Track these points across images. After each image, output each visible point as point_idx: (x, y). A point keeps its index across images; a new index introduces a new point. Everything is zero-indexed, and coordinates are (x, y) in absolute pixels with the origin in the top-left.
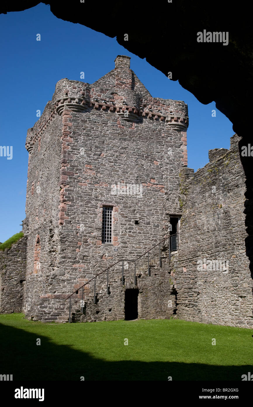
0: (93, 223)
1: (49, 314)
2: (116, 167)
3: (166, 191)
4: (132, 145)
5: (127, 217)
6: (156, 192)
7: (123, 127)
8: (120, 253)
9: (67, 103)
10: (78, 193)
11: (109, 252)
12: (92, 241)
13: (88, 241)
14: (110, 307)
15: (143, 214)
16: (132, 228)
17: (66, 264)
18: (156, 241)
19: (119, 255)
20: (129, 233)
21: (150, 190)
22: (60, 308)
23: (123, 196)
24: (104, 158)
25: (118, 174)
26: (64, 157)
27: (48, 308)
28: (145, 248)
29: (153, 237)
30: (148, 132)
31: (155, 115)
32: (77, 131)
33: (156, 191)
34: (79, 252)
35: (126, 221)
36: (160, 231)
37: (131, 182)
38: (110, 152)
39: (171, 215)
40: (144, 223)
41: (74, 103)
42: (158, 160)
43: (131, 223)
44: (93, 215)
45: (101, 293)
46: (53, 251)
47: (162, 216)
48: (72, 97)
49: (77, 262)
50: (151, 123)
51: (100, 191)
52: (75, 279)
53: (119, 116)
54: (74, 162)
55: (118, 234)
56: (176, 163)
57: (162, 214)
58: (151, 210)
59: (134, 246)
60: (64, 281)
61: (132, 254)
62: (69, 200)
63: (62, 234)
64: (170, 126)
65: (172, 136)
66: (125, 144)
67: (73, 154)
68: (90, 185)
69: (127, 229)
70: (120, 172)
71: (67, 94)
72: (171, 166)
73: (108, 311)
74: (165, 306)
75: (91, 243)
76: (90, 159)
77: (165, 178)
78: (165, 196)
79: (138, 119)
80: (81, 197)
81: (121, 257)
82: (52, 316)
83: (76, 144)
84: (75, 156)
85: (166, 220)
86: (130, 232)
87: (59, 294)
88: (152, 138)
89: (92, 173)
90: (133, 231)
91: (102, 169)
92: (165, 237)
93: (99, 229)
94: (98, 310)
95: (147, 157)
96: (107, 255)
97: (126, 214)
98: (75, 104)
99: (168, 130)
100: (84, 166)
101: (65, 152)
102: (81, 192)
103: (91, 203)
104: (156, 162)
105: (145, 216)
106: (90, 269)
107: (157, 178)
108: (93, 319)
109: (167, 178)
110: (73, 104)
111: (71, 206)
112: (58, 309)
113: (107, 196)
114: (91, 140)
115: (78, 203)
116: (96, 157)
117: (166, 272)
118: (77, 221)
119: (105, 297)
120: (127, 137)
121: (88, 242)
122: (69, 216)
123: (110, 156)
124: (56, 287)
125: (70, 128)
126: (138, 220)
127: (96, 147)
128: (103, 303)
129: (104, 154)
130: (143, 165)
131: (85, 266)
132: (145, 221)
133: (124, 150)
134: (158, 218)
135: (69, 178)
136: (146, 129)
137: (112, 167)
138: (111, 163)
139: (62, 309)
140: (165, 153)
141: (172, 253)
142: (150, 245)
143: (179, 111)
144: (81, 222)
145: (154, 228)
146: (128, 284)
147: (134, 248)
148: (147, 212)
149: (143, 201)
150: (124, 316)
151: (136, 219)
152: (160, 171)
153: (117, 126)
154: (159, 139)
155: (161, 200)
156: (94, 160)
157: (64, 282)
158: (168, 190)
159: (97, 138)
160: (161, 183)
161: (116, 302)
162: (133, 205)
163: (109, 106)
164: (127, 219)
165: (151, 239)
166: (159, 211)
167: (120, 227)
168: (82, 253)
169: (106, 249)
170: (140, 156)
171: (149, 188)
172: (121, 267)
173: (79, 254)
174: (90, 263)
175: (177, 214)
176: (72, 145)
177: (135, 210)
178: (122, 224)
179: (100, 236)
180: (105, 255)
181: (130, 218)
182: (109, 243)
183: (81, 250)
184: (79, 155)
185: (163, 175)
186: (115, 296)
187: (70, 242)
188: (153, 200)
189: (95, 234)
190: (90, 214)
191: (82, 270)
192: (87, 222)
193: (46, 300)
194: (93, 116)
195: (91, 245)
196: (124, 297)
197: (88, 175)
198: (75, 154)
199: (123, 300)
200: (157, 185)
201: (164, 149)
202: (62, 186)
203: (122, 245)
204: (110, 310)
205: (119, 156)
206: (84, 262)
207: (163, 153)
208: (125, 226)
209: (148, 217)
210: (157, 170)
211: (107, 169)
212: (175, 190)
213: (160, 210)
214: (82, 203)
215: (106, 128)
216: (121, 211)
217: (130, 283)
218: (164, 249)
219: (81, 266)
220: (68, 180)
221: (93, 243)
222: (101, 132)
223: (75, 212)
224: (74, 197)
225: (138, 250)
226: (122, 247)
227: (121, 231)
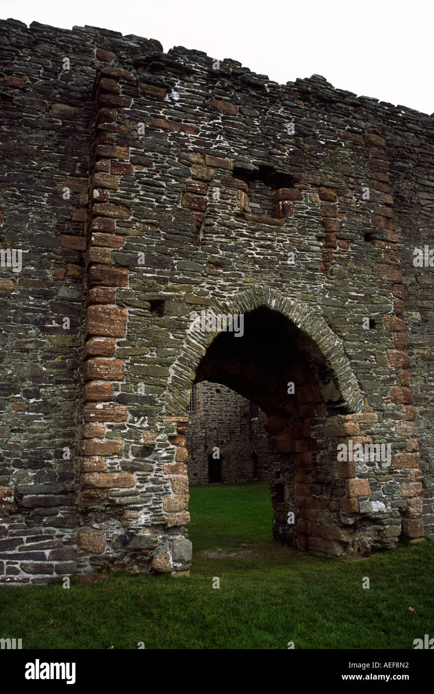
5: (208, 386)
8: (202, 421)
11: (192, 420)
14: (195, 472)
16: (214, 397)
18: (236, 408)
20: (210, 401)
28: (227, 415)
35: (207, 389)
36: (240, 399)
43: (212, 391)
55: (200, 402)
59: (215, 413)
61: (214, 422)
69: (208, 397)
73: (194, 476)
74: (245, 470)
81: (204, 424)
86: (212, 400)
90: (214, 399)
92: (245, 404)
97: (207, 383)
117: (247, 438)
126: (219, 388)
132: (225, 389)
141: (252, 420)
142: (231, 412)
145: (234, 396)
147: (215, 416)
150: (208, 480)
161: (200, 467)
164: (208, 387)
165: (232, 406)
167: (202, 396)
172: (204, 435)
178: (203, 393)
181: (211, 387)
182: (192, 411)
186: (200, 462)
199: (207, 466)
203: (204, 413)
208: (206, 395)
218: (245, 415)
225: (220, 417)
226: (204, 415)
227: (202, 400)
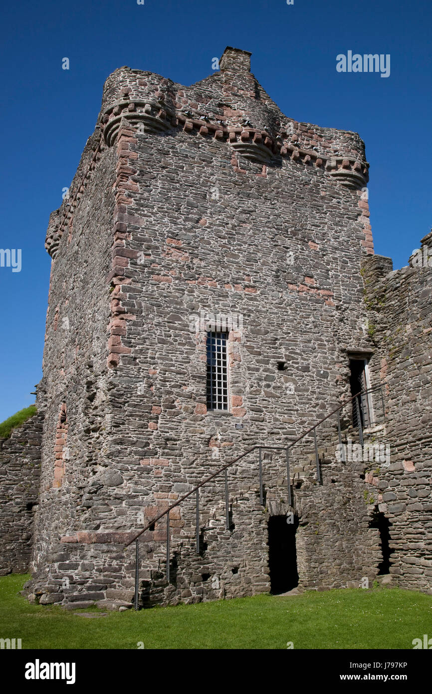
0: (187, 365)
1: (82, 584)
2: (232, 248)
3: (336, 303)
4: (263, 207)
5: (259, 354)
6: (317, 305)
7: (243, 171)
8: (248, 433)
9: (128, 114)
10: (151, 296)
11: (224, 431)
12: (184, 405)
13: (176, 403)
14: (235, 563)
15: (294, 347)
16: (273, 379)
17: (125, 459)
19: (246, 437)
20: (266, 389)
21: (305, 299)
22: (110, 569)
23: (250, 308)
24: (207, 227)
25: (238, 263)
26: (121, 218)
27: (80, 568)
28: (303, 423)
29: (317, 399)
30: (293, 186)
31: (306, 154)
32: (148, 170)
33: (317, 302)
34: (156, 429)
35: (258, 361)
36: (330, 386)
37: (265, 280)
38: (220, 217)
39: (350, 353)
40: (297, 368)
41: (141, 112)
42: (317, 241)
43: (270, 366)
44: (186, 347)
45: (213, 529)
46: (95, 430)
47: (332, 354)
48: (138, 100)
49: (152, 453)
50: (298, 169)
51: (201, 295)
52: (148, 494)
53: (234, 150)
54: (143, 231)
55: (243, 389)
56: (352, 249)
57: (333, 349)
58: (309, 341)
59: (277, 417)
60: (119, 499)
61: (274, 437)
62: (132, 312)
63: (115, 386)
64: (336, 178)
65: (341, 197)
66: (249, 204)
67: (140, 214)
68: (177, 281)
69: (261, 380)
70: (241, 259)
71: (126, 95)
72: (344, 253)
73: (231, 572)
74: (358, 555)
75: (182, 411)
76: (177, 228)
77: (332, 277)
78: (336, 314)
79: (272, 160)
80: (159, 306)
81: (251, 441)
82: (89, 588)
83: (146, 195)
84: (145, 219)
85: (341, 362)
86: (268, 386)
87: (107, 531)
88: (302, 196)
89: (182, 258)
90: (274, 384)
91: (203, 251)
92: (341, 398)
93: (199, 377)
94: (206, 572)
95: (294, 234)
96: (220, 437)
97: (258, 348)
98: (144, 114)
99: (332, 184)
100: (164, 241)
101: (122, 210)
102: (159, 294)
103: (180, 319)
104: (314, 244)
105: (297, 353)
106: (182, 470)
107: (317, 275)
108: (194, 595)
109: (337, 276)
110: (140, 114)
111: (135, 324)
112: (105, 570)
113: (216, 306)
114: (178, 189)
115: (153, 319)
116: (189, 224)
117: (356, 474)
118: (150, 358)
119: (221, 538)
120: (253, 191)
121: (174, 407)
122: (132, 346)
123: (219, 226)
124: (102, 515)
125: (133, 162)
126: (284, 360)
127: (189, 204)
128: (219, 554)
129: (206, 220)
130: (288, 248)
131: (169, 462)
132: (297, 363)
133: (248, 215)
134: (324, 358)
135: (131, 263)
136: (289, 180)
137: (224, 247)
138: (222, 240)
139: (116, 570)
140: (328, 227)
142: (312, 415)
143: (352, 150)
144: (159, 361)
145: (318, 380)
146: (273, 504)
147: (278, 423)
148: (302, 345)
149: (292, 321)
150: (268, 584)
151: (279, 358)
152: (322, 262)
153: (230, 167)
154: (316, 201)
155: (328, 321)
156: (185, 229)
157: (121, 503)
158: (340, 301)
159: (191, 188)
160: (325, 287)
161: (249, 548)
162: (273, 328)
163: (215, 128)
164: (261, 357)
165: (313, 402)
166: (326, 343)
167: (247, 375)
168: (162, 432)
169: (218, 424)
170: (281, 229)
171: (303, 294)
173: (154, 434)
174: (181, 455)
175: (363, 350)
176: (138, 196)
177: (276, 339)
178: (249, 369)
179: (203, 393)
180: (214, 437)
181: (268, 357)
182: (223, 411)
183: (159, 425)
184: (152, 219)
185: (328, 270)
186: (246, 535)
187: (135, 406)
188: (312, 319)
189: (191, 388)
190: (179, 344)
191: (163, 472)
192: (172, 360)
193: (76, 549)
194: (181, 144)
195: (184, 415)
196: (265, 535)
197: (172, 261)
198: (145, 216)
199: (264, 544)
200: (318, 289)
201: (326, 220)
202: (115, 280)
203: (252, 414)
204: (235, 571)
205: (238, 226)
206: (167, 454)
207: (326, 228)
208: (256, 374)
209: (305, 356)
210: (316, 261)
211: (213, 251)
212: (356, 301)
213: (328, 341)
214: (160, 319)
215: (209, 170)
216: (248, 341)
217: (279, 502)
219: (160, 463)
220: (129, 267)
221: (186, 409)
222: (199, 176)
223: (144, 338)
224: (143, 304)
225: (287, 426)
226: (253, 420)
227: (248, 384)
